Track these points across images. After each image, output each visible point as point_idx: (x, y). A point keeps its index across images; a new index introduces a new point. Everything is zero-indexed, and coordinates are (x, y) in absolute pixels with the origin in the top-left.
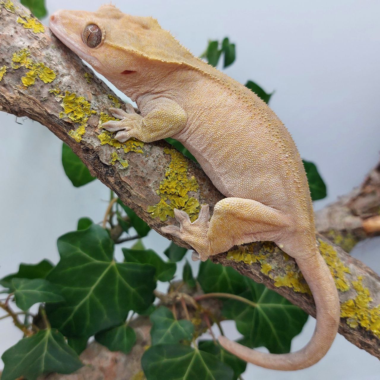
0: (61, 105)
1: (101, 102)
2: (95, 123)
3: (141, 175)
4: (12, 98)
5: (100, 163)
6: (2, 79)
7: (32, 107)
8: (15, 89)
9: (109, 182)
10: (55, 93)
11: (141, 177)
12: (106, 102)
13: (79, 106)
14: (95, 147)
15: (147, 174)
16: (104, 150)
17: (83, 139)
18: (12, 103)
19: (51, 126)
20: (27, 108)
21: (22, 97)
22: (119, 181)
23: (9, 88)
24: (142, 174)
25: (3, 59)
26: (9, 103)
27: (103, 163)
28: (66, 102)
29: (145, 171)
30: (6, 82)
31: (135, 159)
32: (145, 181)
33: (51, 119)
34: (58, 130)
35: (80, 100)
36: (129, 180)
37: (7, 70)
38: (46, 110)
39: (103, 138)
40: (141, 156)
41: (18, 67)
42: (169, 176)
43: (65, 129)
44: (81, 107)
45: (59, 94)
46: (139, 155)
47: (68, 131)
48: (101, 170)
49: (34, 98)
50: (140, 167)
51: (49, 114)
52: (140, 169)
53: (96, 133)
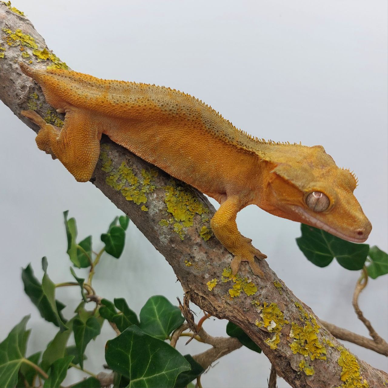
0: (260, 316)
1: (290, 312)
2: (287, 332)
3: (323, 380)
4: (219, 307)
5: (290, 369)
6: (213, 289)
7: (235, 315)
8: (223, 300)
9: (295, 384)
10: (255, 305)
11: (323, 382)
12: (294, 311)
13: (275, 317)
14: (288, 356)
15: (328, 379)
16: (295, 358)
17: (278, 348)
18: (219, 310)
19: (248, 331)
20: (231, 316)
21: (228, 306)
22: (304, 385)
23: (218, 298)
24: (323, 378)
25: (215, 273)
26: (217, 311)
27: (292, 369)
28: (265, 313)
29: (326, 376)
30: (216, 292)
31: (319, 365)
32: (325, 385)
33: (251, 327)
34: (254, 335)
35: (276, 311)
36: (313, 384)
37: (217, 282)
38: (247, 319)
39: (294, 348)
40: (324, 362)
41: (226, 281)
42: (347, 381)
43: (262, 337)
44: (276, 318)
45: (259, 305)
46: (322, 361)
47: (264, 338)
48: (290, 375)
49: (238, 308)
50: (322, 372)
51: (250, 323)
52: (322, 374)
53: (288, 341)
